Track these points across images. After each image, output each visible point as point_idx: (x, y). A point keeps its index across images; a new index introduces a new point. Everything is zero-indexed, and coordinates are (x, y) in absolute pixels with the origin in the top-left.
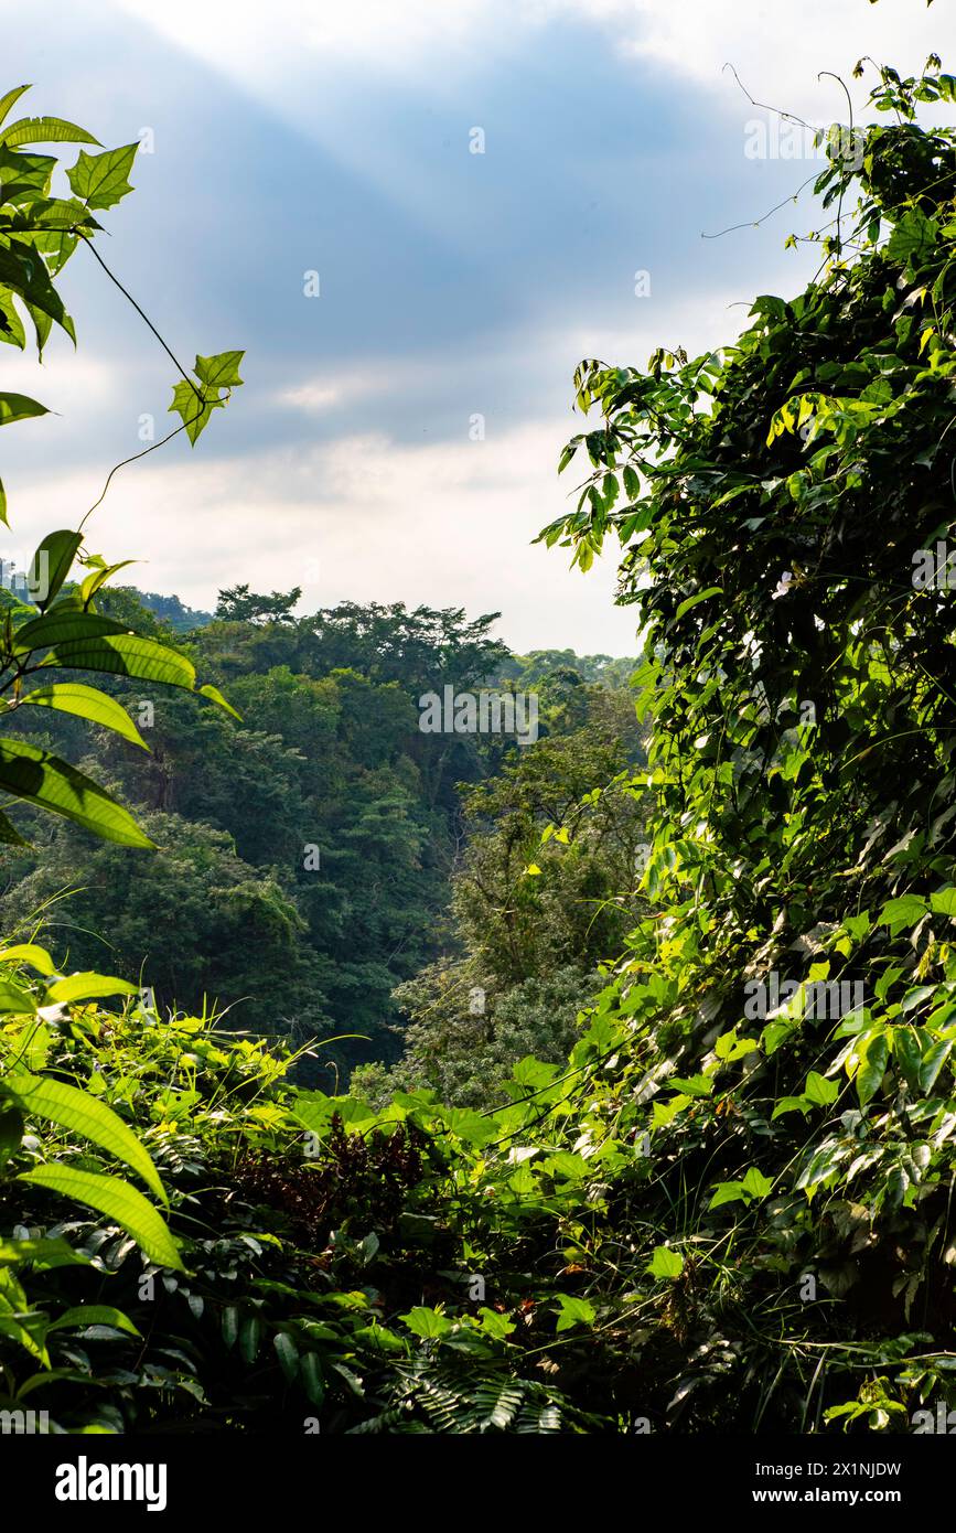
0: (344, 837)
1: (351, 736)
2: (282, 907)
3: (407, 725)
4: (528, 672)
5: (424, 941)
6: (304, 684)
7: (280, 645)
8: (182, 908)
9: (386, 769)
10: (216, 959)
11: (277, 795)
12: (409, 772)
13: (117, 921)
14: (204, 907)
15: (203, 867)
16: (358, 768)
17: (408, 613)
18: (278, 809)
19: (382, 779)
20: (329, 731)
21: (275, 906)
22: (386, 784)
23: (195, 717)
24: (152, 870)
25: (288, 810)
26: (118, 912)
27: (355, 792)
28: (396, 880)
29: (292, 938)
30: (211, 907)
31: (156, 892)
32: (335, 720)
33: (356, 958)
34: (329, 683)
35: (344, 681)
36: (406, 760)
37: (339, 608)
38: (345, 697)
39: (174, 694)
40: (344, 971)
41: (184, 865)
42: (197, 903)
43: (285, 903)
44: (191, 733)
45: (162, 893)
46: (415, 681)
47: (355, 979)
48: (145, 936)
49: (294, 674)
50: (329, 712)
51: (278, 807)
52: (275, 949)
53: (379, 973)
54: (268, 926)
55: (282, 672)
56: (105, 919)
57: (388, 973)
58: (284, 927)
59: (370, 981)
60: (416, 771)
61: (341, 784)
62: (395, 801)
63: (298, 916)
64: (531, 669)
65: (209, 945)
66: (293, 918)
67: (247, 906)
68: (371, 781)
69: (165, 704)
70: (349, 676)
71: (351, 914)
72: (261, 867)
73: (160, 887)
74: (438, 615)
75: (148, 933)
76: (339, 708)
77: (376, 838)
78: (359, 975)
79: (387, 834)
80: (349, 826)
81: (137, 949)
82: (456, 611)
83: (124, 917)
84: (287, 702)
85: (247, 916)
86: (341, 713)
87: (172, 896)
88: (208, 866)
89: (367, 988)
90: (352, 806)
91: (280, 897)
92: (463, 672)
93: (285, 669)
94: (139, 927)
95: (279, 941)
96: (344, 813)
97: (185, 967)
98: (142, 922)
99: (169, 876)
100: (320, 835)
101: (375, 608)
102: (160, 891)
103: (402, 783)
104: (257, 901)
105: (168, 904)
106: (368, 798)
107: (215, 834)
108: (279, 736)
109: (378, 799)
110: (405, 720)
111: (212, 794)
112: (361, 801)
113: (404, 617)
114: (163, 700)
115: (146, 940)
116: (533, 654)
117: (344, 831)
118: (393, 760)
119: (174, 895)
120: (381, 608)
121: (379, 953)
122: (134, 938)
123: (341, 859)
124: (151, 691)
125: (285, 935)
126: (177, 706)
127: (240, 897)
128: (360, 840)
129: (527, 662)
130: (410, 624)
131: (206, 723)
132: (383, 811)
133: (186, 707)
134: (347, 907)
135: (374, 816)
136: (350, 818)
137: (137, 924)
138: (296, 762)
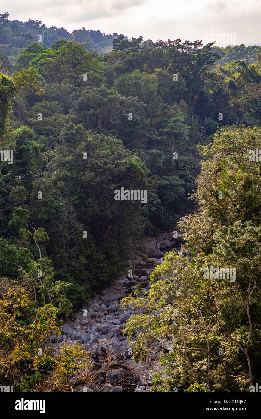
0: (161, 131)
1: (163, 93)
2: (140, 165)
3: (182, 89)
4: (227, 55)
5: (191, 168)
6: (145, 76)
7: (136, 60)
8: (106, 168)
9: (175, 105)
10: (118, 185)
11: (137, 120)
12: (183, 106)
13: (85, 173)
14: (113, 167)
15: (113, 152)
16: (165, 105)
17: (181, 43)
18: (138, 125)
19: (174, 109)
20: (154, 94)
21: (138, 165)
22: (175, 111)
23: (107, 94)
24: (95, 155)
25: (141, 125)
26: (84, 170)
27: (165, 115)
28: (180, 146)
29: (144, 176)
30: (116, 167)
31: (97, 163)
32: (156, 89)
33: (168, 174)
34: (154, 75)
35: (159, 74)
36: (182, 102)
37: (157, 43)
38: (160, 80)
39: (99, 86)
40: (164, 179)
41: (106, 152)
42: (111, 167)
43: (141, 164)
44: (106, 100)
45: (99, 164)
46: (185, 69)
47: (168, 182)
48: (94, 178)
49: (141, 72)
50: (154, 87)
51: (138, 124)
52: (139, 181)
53: (176, 179)
54: (136, 173)
55: (136, 72)
56: (80, 173)
57: (179, 179)
58: (141, 173)
59: (172, 182)
60: (186, 105)
61: (160, 112)
62: (179, 118)
63: (146, 168)
64: (228, 53)
65: (116, 180)
66: (144, 169)
67: (128, 166)
68: (170, 110)
69: (96, 90)
70: (161, 72)
71: (165, 159)
72: (133, 150)
73: (98, 161)
74: (193, 44)
75: (95, 177)
76: (158, 84)
77: (172, 131)
78: (169, 180)
79: (176, 130)
80: (163, 127)
81: (92, 183)
82: (199, 42)
83: (87, 173)
84: (139, 84)
85: (129, 170)
86: (159, 86)
87: (102, 164)
88: (114, 152)
89: (172, 184)
90: (164, 120)
91: (139, 161)
92: (202, 65)
93: (138, 70)
94: (92, 176)
95: (140, 178)
96: (161, 122)
97: (108, 188)
98: (93, 174)
99: (101, 157)
100: (153, 131)
101: (170, 42)
102: (98, 163)
103: (181, 110)
104: (132, 165)
105: (100, 167)
106: (169, 117)
107: (115, 140)
108: (137, 97)
109: (173, 117)
110: (181, 87)
111: (114, 120)
112: (167, 118)
113: (180, 45)
114: (96, 88)
115: (95, 180)
116: (229, 47)
117: (161, 129)
118: (178, 102)
119: (103, 164)
120: (172, 42)
121: (175, 171)
122: (90, 180)
123: (161, 139)
124: (91, 85)
125: (142, 175)
126: (100, 91)
127: (126, 163)
128: (167, 132)
129: (227, 50)
130: (182, 47)
131: (111, 96)
132: (175, 121)
133: (104, 90)
134: (164, 157)
135: (172, 124)
136: (163, 124)
137: (91, 175)
138: (143, 106)
